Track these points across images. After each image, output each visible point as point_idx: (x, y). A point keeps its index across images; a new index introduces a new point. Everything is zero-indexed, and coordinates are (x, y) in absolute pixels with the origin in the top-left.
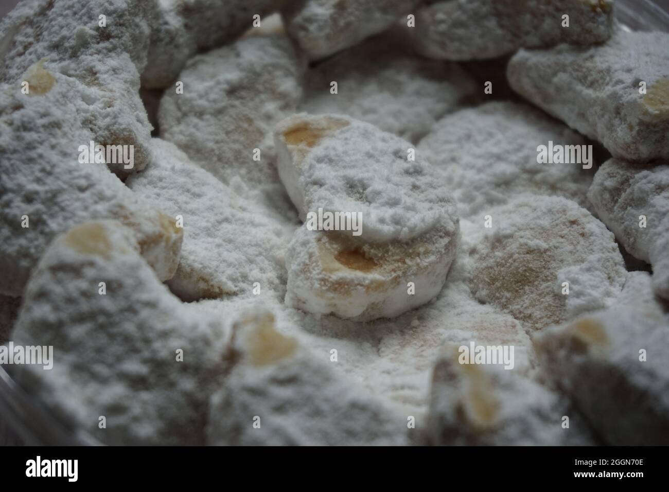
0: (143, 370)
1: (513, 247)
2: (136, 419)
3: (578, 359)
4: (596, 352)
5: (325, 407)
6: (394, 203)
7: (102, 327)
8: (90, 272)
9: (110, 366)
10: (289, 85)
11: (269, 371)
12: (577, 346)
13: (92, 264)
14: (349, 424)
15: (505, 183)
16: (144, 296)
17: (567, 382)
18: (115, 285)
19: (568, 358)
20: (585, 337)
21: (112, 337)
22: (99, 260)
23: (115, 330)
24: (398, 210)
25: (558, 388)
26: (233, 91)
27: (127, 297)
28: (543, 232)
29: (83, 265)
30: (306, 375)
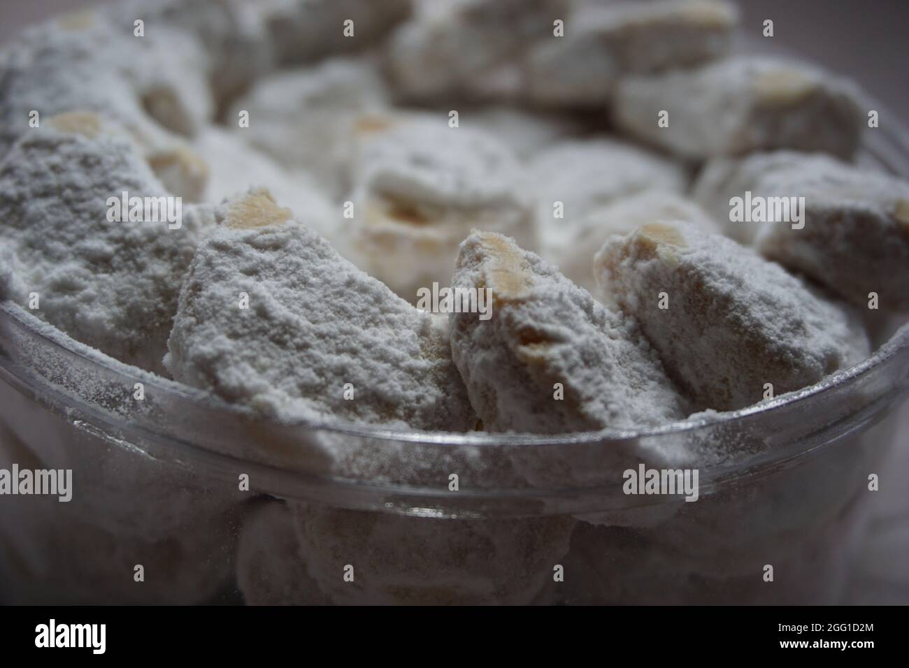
0: (109, 249)
2: (89, 300)
5: (313, 280)
7: (68, 202)
8: (65, 149)
9: (70, 243)
11: (249, 232)
13: (72, 142)
14: (340, 301)
16: (125, 176)
18: (92, 161)
21: (77, 212)
22: (81, 139)
23: (80, 206)
27: (104, 173)
29: (60, 142)
30: (294, 243)
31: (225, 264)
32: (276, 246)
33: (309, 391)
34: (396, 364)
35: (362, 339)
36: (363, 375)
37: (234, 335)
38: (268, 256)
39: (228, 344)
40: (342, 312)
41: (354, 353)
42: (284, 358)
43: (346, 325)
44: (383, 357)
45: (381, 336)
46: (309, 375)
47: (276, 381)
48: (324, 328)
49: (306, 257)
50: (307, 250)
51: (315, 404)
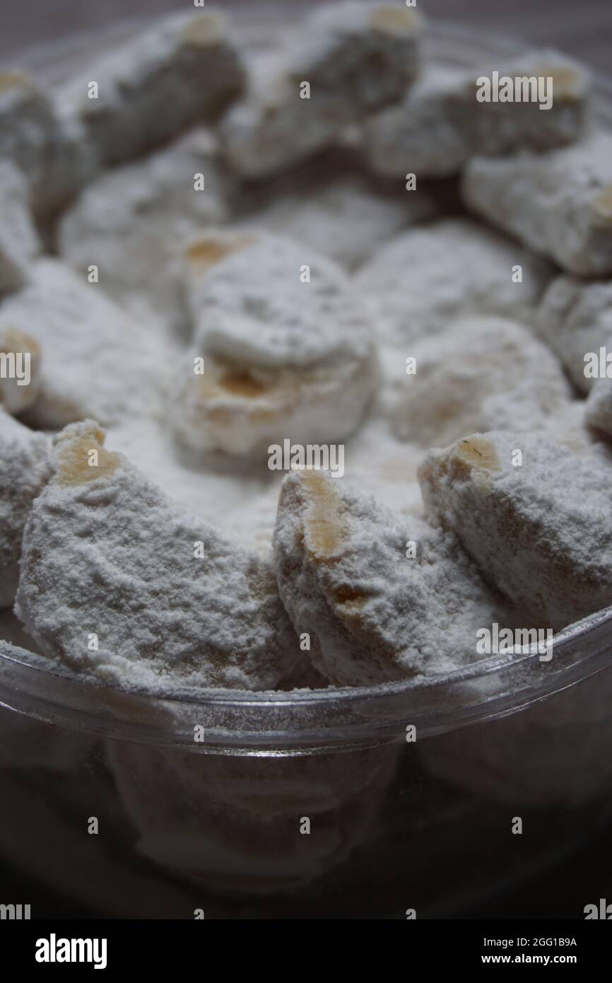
1: (438, 376)
3: (460, 486)
4: (478, 477)
5: (144, 534)
6: (294, 322)
10: (209, 204)
11: (80, 490)
12: (460, 470)
14: (170, 554)
15: (448, 311)
17: (449, 515)
19: (450, 485)
20: (468, 460)
24: (297, 331)
25: (443, 522)
26: (143, 209)
28: (475, 359)
30: (124, 495)
31: (62, 530)
32: (106, 501)
33: (147, 651)
34: (226, 612)
35: (193, 591)
36: (195, 628)
37: (74, 605)
38: (99, 515)
39: (69, 614)
40: (172, 564)
41: (186, 606)
42: (122, 622)
43: (178, 578)
44: (213, 607)
45: (209, 585)
46: (147, 636)
47: (116, 647)
48: (156, 585)
49: (135, 510)
50: (136, 502)
51: (154, 663)
